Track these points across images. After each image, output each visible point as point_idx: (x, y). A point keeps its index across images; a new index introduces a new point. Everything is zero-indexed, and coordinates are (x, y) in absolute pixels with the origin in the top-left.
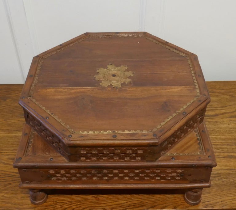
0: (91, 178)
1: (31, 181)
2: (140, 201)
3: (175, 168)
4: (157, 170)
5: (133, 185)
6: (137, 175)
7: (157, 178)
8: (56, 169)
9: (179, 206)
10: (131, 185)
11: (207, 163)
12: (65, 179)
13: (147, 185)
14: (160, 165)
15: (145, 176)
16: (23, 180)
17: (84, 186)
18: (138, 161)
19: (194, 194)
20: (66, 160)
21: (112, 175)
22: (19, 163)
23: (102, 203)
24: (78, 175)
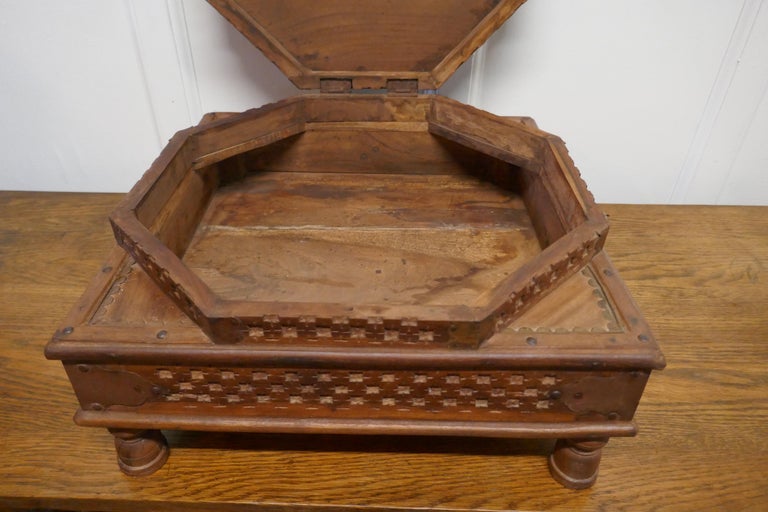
0: (282, 399)
1: (106, 405)
2: (410, 481)
3: (535, 373)
4: (480, 375)
5: (407, 422)
6: (420, 392)
7: (479, 404)
8: (177, 365)
9: (524, 500)
10: (402, 422)
11: (639, 357)
12: (208, 399)
13: (449, 423)
14: (493, 360)
15: (444, 397)
16: (85, 401)
17: (263, 423)
18: (424, 346)
19: (582, 455)
20: (206, 338)
21: (345, 391)
22: (63, 344)
23: (304, 479)
24: (244, 388)
